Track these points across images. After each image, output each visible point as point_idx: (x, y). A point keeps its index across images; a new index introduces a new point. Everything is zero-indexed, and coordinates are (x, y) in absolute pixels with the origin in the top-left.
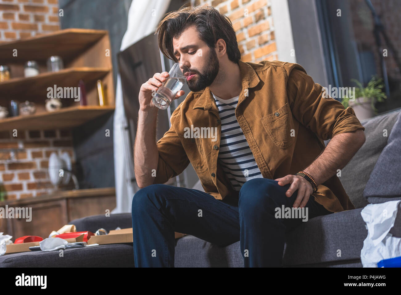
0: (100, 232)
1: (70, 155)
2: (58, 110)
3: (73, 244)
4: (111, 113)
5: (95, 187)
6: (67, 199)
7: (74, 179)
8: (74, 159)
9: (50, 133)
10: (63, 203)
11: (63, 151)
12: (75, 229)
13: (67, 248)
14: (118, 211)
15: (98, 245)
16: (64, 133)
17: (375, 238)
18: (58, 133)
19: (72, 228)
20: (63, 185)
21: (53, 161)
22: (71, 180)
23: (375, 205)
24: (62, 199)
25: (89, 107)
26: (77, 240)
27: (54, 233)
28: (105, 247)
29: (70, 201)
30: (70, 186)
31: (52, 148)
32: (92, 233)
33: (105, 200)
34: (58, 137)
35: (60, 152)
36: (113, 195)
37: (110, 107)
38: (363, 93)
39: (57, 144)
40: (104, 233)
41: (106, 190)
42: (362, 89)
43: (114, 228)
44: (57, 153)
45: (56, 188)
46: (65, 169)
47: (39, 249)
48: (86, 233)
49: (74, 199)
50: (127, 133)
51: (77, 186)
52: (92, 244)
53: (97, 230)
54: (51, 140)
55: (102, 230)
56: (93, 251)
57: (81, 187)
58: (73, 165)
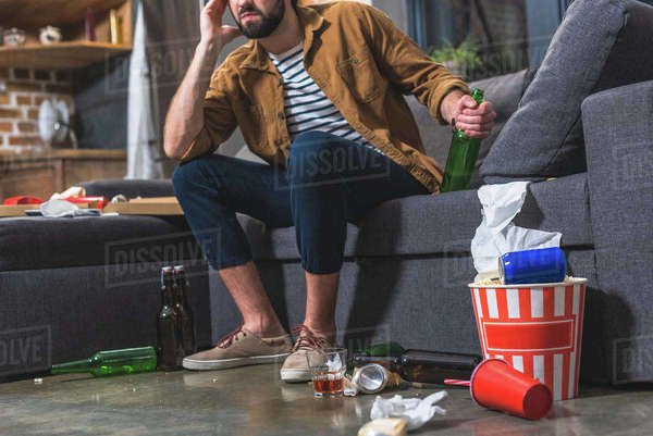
0: (119, 200)
1: (68, 106)
2: (56, 44)
3: (86, 211)
4: (126, 54)
5: (99, 147)
6: (64, 160)
7: (72, 135)
8: (72, 109)
9: (42, 74)
10: (58, 165)
11: (58, 100)
12: (84, 193)
13: (77, 215)
14: (130, 176)
15: (117, 214)
16: (61, 75)
17: (493, 226)
18: (53, 75)
19: (81, 192)
20: (56, 143)
21: (45, 111)
22: (68, 137)
23: (496, 185)
24: (57, 159)
25: (98, 44)
26: (90, 206)
27: (56, 196)
28: (126, 218)
29: (67, 162)
30: (67, 144)
31: (43, 94)
32: (109, 199)
33: (114, 166)
34: (53, 81)
35: (54, 101)
36: (124, 159)
37: (126, 46)
38: (454, 55)
39: (51, 89)
40: (122, 201)
41: (114, 153)
42: (452, 50)
43: (134, 197)
44: (50, 100)
45: (47, 146)
46: (61, 122)
47: (40, 214)
48: (101, 199)
49: (73, 160)
50: (147, 81)
51: (75, 145)
52: (110, 213)
53: (114, 196)
54: (43, 83)
55: (121, 196)
56: (111, 222)
57: (81, 146)
58: (71, 118)
